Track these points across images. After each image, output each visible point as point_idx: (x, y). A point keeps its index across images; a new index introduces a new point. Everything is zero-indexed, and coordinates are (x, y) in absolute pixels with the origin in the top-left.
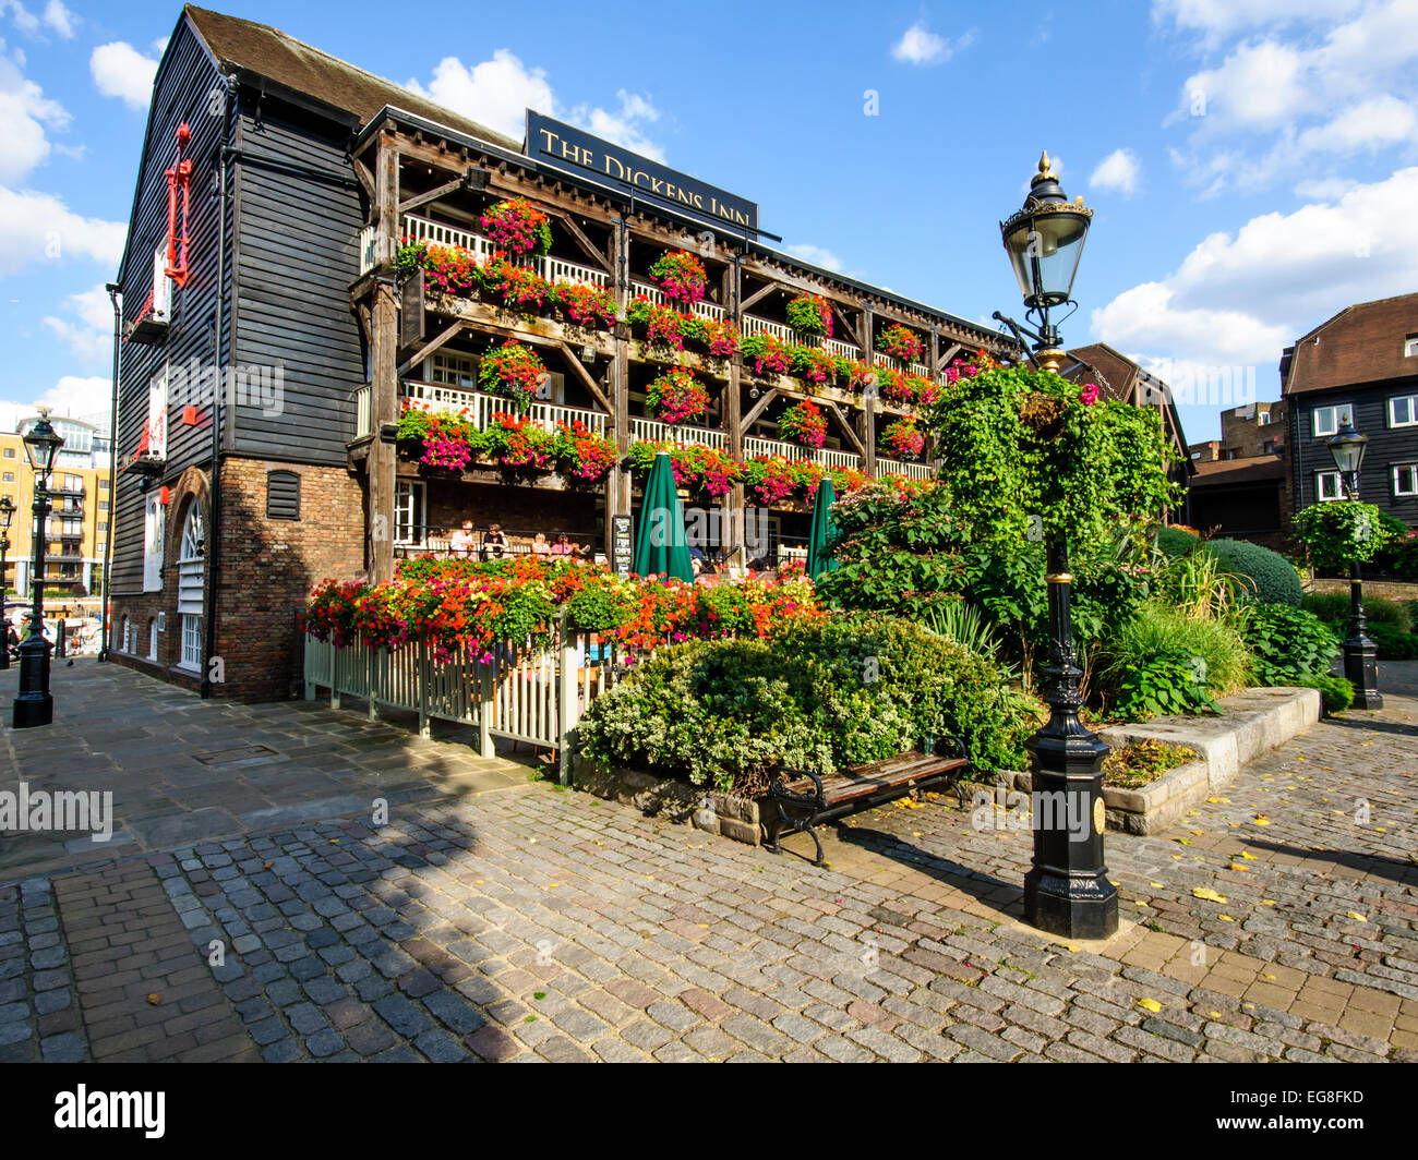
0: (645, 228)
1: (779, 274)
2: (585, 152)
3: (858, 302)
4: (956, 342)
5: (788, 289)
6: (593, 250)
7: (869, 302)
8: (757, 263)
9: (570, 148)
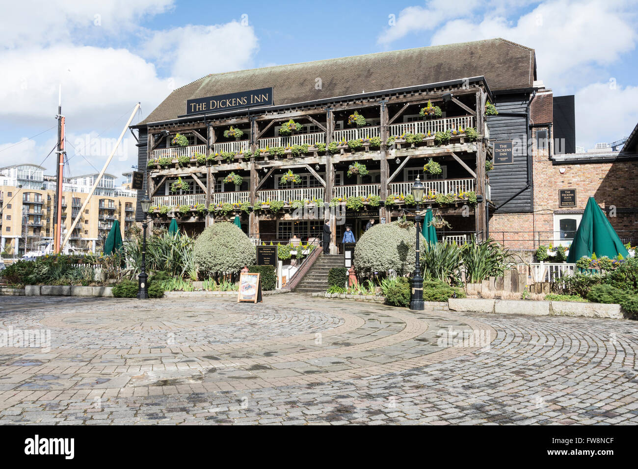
0: (218, 123)
1: (275, 116)
2: (204, 104)
3: (321, 110)
4: (406, 103)
5: (281, 120)
6: (202, 138)
7: (329, 107)
8: (263, 116)
9: (199, 105)
